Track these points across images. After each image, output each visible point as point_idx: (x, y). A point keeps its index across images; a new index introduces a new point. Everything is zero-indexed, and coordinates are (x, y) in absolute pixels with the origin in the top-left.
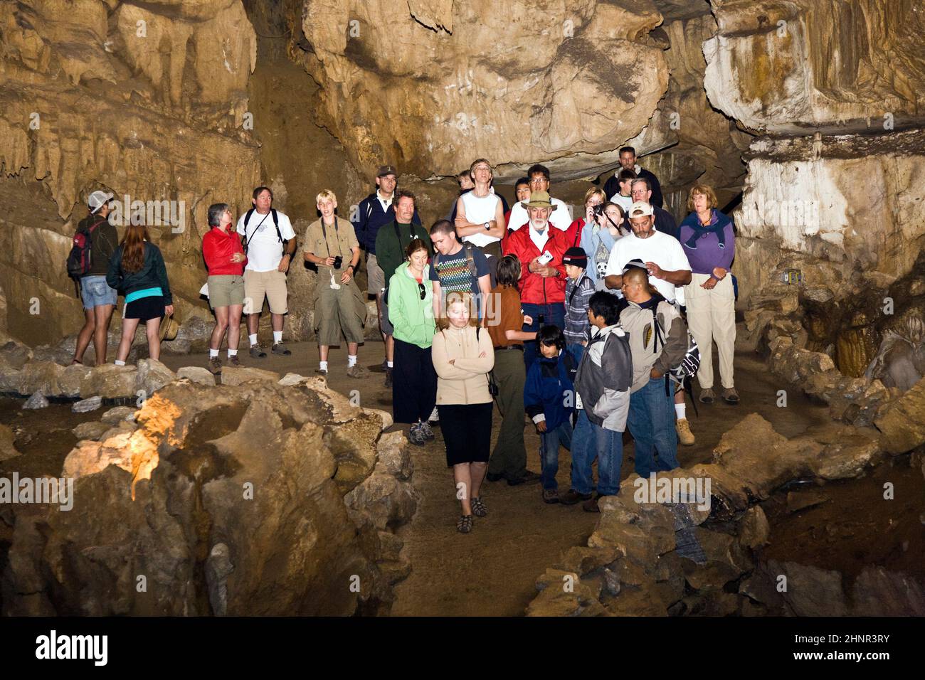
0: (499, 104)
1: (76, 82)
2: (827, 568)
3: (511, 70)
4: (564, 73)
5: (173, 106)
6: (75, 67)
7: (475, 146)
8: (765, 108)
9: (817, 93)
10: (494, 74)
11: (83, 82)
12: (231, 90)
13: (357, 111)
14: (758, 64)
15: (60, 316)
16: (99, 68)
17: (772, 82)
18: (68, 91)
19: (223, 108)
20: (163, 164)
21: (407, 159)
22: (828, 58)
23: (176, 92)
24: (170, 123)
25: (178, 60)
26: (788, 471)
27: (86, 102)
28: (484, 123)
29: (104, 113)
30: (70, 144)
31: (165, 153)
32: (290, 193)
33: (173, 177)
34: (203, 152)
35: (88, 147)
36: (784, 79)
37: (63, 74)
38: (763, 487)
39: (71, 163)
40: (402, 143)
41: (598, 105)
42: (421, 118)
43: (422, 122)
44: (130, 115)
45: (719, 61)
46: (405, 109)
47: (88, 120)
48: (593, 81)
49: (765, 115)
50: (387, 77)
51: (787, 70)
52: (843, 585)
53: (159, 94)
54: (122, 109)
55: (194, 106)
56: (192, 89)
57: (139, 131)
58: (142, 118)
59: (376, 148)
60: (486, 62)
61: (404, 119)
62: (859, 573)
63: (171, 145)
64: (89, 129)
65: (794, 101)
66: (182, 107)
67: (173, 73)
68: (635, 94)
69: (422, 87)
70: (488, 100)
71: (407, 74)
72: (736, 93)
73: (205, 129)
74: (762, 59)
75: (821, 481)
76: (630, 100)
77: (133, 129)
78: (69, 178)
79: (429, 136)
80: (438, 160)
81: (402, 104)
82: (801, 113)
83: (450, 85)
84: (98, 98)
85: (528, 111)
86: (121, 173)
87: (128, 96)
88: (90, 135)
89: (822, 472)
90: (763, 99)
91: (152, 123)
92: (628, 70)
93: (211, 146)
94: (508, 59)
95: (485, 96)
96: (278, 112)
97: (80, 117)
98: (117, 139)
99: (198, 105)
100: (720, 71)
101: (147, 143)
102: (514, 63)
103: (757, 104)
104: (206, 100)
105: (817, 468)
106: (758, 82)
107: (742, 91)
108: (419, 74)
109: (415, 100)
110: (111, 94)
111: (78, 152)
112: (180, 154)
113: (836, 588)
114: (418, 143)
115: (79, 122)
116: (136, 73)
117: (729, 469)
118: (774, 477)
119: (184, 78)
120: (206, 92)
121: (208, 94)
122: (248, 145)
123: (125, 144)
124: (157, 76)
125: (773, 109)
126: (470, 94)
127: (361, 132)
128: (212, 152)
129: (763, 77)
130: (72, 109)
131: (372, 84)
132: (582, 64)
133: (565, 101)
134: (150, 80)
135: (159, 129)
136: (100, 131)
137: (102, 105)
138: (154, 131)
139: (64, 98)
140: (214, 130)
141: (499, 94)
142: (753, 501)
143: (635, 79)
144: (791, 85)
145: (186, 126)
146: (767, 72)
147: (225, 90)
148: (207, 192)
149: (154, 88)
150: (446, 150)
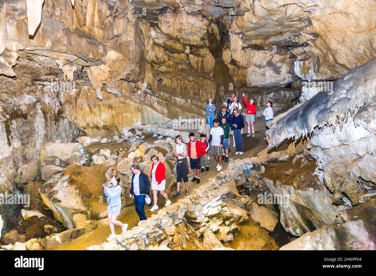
0: (258, 73)
1: (180, 69)
2: (271, 179)
3: (260, 67)
4: (267, 68)
5: (199, 73)
6: (180, 67)
7: (254, 82)
8: (305, 76)
9: (314, 73)
10: (256, 67)
11: (182, 69)
12: (210, 70)
13: (235, 74)
14: (304, 67)
15: (179, 113)
16: (184, 67)
17: (307, 71)
18: (179, 72)
19: (208, 74)
20: (197, 85)
21: (243, 83)
22: (315, 66)
23: (200, 71)
24: (198, 77)
25: (200, 65)
26: (272, 159)
27: (182, 73)
28: (256, 77)
29: (185, 75)
30: (179, 82)
31: (197, 83)
32: (225, 89)
33: (199, 87)
34: (204, 82)
35: (182, 82)
36: (309, 70)
37: (178, 68)
38: (265, 162)
39: (179, 85)
40: (242, 80)
41: (273, 75)
42: (245, 75)
43: (245, 76)
44: (190, 76)
45: (297, 66)
46: (242, 73)
47: (182, 77)
48: (272, 70)
49: (305, 78)
50: (239, 67)
51: (309, 68)
52: (274, 183)
53: (196, 71)
54: (189, 74)
55: (203, 73)
56: (203, 70)
57: (192, 79)
58: (193, 76)
59: (237, 81)
60: (255, 65)
61: (242, 76)
62: (277, 181)
63: (198, 81)
64: (183, 79)
65: (310, 75)
66: (201, 74)
67: (199, 67)
68: (281, 73)
69: (245, 70)
70: (256, 73)
71: (242, 67)
72: (300, 73)
73: (205, 78)
74: (305, 66)
75: (279, 161)
76: (279, 74)
77: (191, 78)
78: (179, 88)
79: (246, 79)
80: (248, 84)
81: (241, 72)
82: (311, 78)
83: (249, 69)
84: (184, 73)
85: (263, 75)
86: (189, 86)
87: (190, 72)
88: (183, 80)
89: (279, 159)
90: (305, 74)
91: (194, 77)
92: (280, 68)
93: (206, 81)
94: (260, 64)
95: (255, 72)
96: (223, 73)
97: (181, 76)
98: (188, 80)
99: (204, 73)
100: (297, 68)
101: (194, 81)
102: (261, 65)
103: (304, 75)
104: (205, 72)
105: (279, 158)
106: (304, 71)
107: (301, 72)
108: (244, 67)
109: (244, 72)
110: (187, 72)
111: (181, 83)
112: (200, 83)
113: (272, 183)
114: (245, 80)
115: (181, 77)
116: (192, 67)
117: (260, 158)
118: (268, 160)
119: (201, 68)
120: (205, 71)
121: (206, 71)
122: (213, 81)
123: (190, 81)
124: (196, 68)
125: (306, 76)
126: (253, 71)
127: (235, 78)
128: (206, 82)
129: (305, 69)
130: (179, 75)
131: (236, 69)
132: (270, 67)
133: (267, 74)
134: (194, 68)
135: (196, 78)
136: (185, 79)
137: (185, 74)
138: (195, 79)
139: (178, 73)
140: (207, 78)
141: (258, 71)
142: (262, 164)
143: (281, 69)
144: (310, 71)
145: (201, 77)
146: (306, 69)
147: (209, 70)
148: (205, 90)
149: (195, 70)
150: (249, 82)
